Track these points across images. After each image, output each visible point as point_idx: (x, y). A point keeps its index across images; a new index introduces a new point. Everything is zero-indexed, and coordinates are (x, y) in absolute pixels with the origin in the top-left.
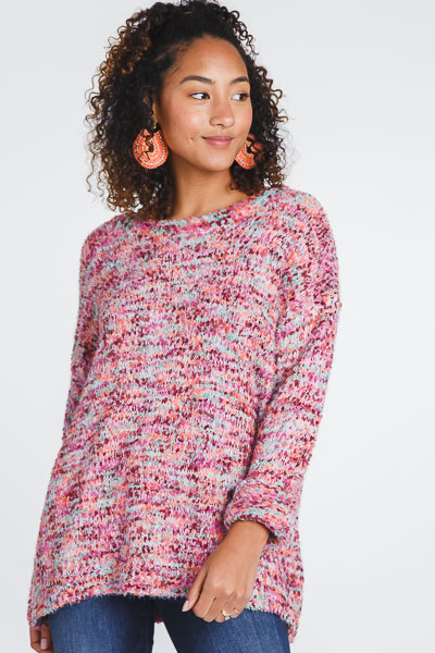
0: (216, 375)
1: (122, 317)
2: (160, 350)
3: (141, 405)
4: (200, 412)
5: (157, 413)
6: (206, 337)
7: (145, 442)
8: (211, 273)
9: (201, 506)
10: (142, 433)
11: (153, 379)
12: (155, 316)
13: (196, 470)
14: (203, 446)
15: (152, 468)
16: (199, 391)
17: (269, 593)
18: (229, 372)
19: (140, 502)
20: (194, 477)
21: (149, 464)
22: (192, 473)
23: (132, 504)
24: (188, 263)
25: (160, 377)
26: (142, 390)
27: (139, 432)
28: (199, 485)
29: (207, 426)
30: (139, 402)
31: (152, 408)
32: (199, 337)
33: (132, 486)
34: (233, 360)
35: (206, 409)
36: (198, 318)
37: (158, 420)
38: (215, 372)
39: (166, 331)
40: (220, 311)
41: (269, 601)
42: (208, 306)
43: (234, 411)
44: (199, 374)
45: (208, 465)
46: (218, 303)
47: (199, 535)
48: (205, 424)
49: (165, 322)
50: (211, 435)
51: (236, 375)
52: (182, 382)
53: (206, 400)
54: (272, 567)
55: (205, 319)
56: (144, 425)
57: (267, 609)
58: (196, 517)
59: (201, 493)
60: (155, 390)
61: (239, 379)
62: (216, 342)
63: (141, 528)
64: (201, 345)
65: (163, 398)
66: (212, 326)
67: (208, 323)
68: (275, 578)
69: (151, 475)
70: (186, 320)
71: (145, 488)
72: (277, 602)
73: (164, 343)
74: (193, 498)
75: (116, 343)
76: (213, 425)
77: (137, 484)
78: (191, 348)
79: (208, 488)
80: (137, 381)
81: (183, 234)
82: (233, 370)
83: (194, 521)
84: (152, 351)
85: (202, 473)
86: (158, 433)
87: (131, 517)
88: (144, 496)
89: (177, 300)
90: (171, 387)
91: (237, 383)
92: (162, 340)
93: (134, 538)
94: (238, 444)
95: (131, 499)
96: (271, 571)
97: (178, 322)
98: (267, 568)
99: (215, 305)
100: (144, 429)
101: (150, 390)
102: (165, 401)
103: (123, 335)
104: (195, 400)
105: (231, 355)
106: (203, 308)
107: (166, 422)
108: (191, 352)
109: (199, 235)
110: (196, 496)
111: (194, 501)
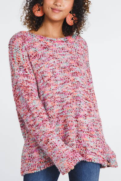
0: (80, 89)
1: (49, 71)
2: (61, 82)
3: (60, 100)
4: (77, 100)
5: (66, 101)
6: (75, 77)
7: (66, 111)
8: (70, 57)
9: (79, 129)
10: (64, 109)
11: (61, 92)
12: (57, 71)
13: (77, 118)
14: (79, 111)
15: (69, 119)
16: (75, 94)
17: (99, 157)
18: (82, 88)
19: (68, 130)
20: (76, 120)
21: (69, 118)
22: (76, 119)
23: (66, 131)
24: (61, 53)
25: (64, 90)
26: (59, 95)
27: (63, 109)
28: (78, 123)
29: (80, 104)
30: (59, 99)
31: (64, 100)
32: (73, 77)
33: (65, 126)
34: (83, 85)
35: (79, 99)
36: (71, 71)
37: (67, 103)
38: (79, 88)
39: (61, 76)
40: (78, 69)
41: (99, 160)
42: (74, 67)
43: (84, 100)
44: (75, 89)
45: (81, 116)
46: (77, 67)
47: (79, 139)
48: (79, 104)
49: (60, 73)
50: (81, 107)
51: (84, 89)
52: (71, 91)
53: (78, 97)
54: (100, 149)
55: (73, 72)
56: (63, 106)
57: (98, 162)
58: (78, 133)
59: (79, 125)
60: (63, 95)
61: (85, 90)
62: (78, 79)
63: (70, 138)
64: (74, 80)
65: (67, 96)
66: (76, 74)
67: (75, 73)
68: (101, 152)
69: (70, 121)
70: (67, 72)
71: (69, 125)
72: (102, 160)
73: (62, 80)
74: (76, 127)
75: (49, 80)
76: (81, 104)
77: (66, 125)
78: (71, 81)
79: (81, 124)
80: (57, 93)
81: (57, 44)
82: (83, 88)
83: (77, 134)
84: (59, 82)
85: (79, 119)
86: (69, 107)
87: (66, 136)
88: (69, 128)
89: (62, 65)
90: (68, 92)
91: (84, 92)
92: (61, 79)
93: (68, 142)
94: (87, 110)
95: (65, 130)
96: (100, 150)
97: (64, 73)
98: (99, 149)
99: (76, 67)
100: (64, 107)
101: (62, 95)
102: (68, 97)
103: (50, 77)
104: (74, 97)
105: (82, 83)
106: (72, 68)
107: (70, 103)
108: (71, 82)
109: (61, 45)
110: (78, 126)
111: (77, 128)
